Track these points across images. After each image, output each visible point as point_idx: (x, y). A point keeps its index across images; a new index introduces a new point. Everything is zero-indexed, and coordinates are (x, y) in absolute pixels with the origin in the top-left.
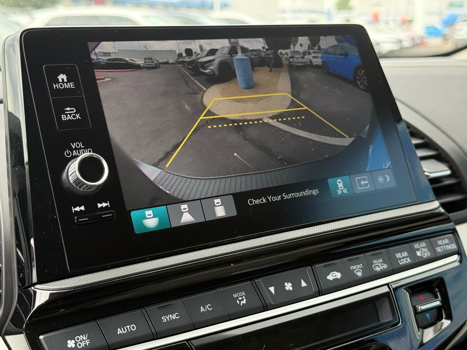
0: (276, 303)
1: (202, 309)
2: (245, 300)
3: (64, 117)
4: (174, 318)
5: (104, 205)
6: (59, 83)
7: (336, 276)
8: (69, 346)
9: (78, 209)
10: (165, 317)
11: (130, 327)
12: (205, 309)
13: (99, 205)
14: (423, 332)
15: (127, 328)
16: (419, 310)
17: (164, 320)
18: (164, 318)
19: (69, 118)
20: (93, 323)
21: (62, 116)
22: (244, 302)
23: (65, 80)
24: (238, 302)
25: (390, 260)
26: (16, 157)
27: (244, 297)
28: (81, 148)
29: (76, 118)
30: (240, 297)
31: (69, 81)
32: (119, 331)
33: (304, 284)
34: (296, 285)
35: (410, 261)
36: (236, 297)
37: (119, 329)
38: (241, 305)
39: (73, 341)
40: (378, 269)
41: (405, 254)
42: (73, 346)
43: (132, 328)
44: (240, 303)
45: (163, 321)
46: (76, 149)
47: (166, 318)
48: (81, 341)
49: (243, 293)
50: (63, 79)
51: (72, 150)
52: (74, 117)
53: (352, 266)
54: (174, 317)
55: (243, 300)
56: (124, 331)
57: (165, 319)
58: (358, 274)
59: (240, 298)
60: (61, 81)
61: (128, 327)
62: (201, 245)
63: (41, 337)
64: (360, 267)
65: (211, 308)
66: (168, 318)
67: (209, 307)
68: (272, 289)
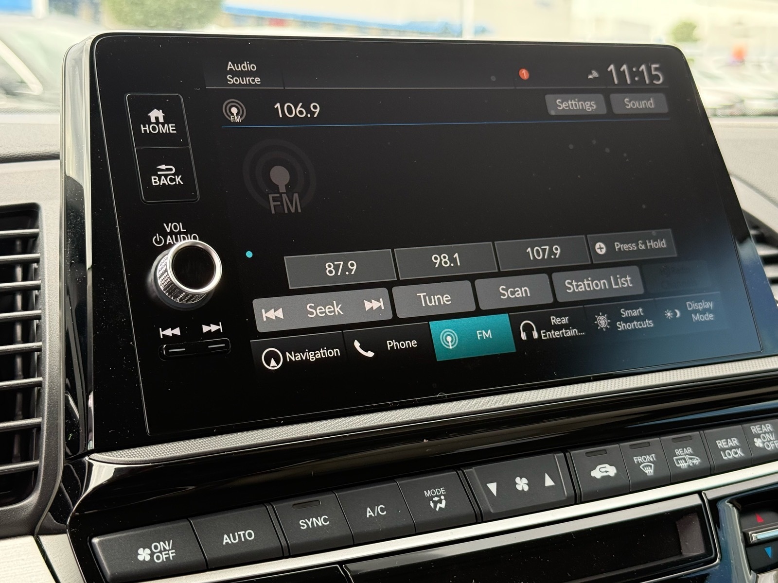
0: (498, 511)
1: (369, 513)
2: (444, 502)
3: (155, 181)
4: (320, 524)
5: (214, 328)
6: (150, 123)
7: (606, 472)
8: (140, 558)
9: (169, 332)
10: (304, 521)
11: (244, 535)
12: (374, 513)
13: (205, 329)
14: (757, 577)
15: (239, 536)
16: (752, 539)
17: (304, 526)
18: (302, 522)
19: (164, 182)
20: (184, 524)
21: (153, 177)
22: (443, 505)
23: (161, 120)
24: (432, 504)
25: (707, 450)
26: (73, 242)
27: (442, 497)
28: (180, 233)
29: (174, 183)
30: (437, 496)
31: (167, 121)
32: (226, 540)
33: (549, 482)
34: (536, 482)
35: (743, 455)
36: (428, 496)
37: (226, 536)
38: (437, 509)
39: (148, 551)
40: (683, 465)
41: (734, 442)
42: (148, 558)
43: (248, 535)
44: (435, 506)
45: (302, 528)
46: (171, 233)
47: (306, 523)
48: (161, 552)
49: (442, 490)
50: (157, 118)
51: (165, 234)
52: (172, 180)
53: (637, 456)
54: (320, 522)
55: (440, 501)
56: (235, 539)
57: (304, 524)
58: (646, 472)
59: (436, 499)
60: (153, 120)
61: (241, 533)
62: (374, 405)
63: (96, 540)
64: (652, 460)
65: (385, 512)
66: (310, 523)
67: (382, 510)
68: (493, 487)
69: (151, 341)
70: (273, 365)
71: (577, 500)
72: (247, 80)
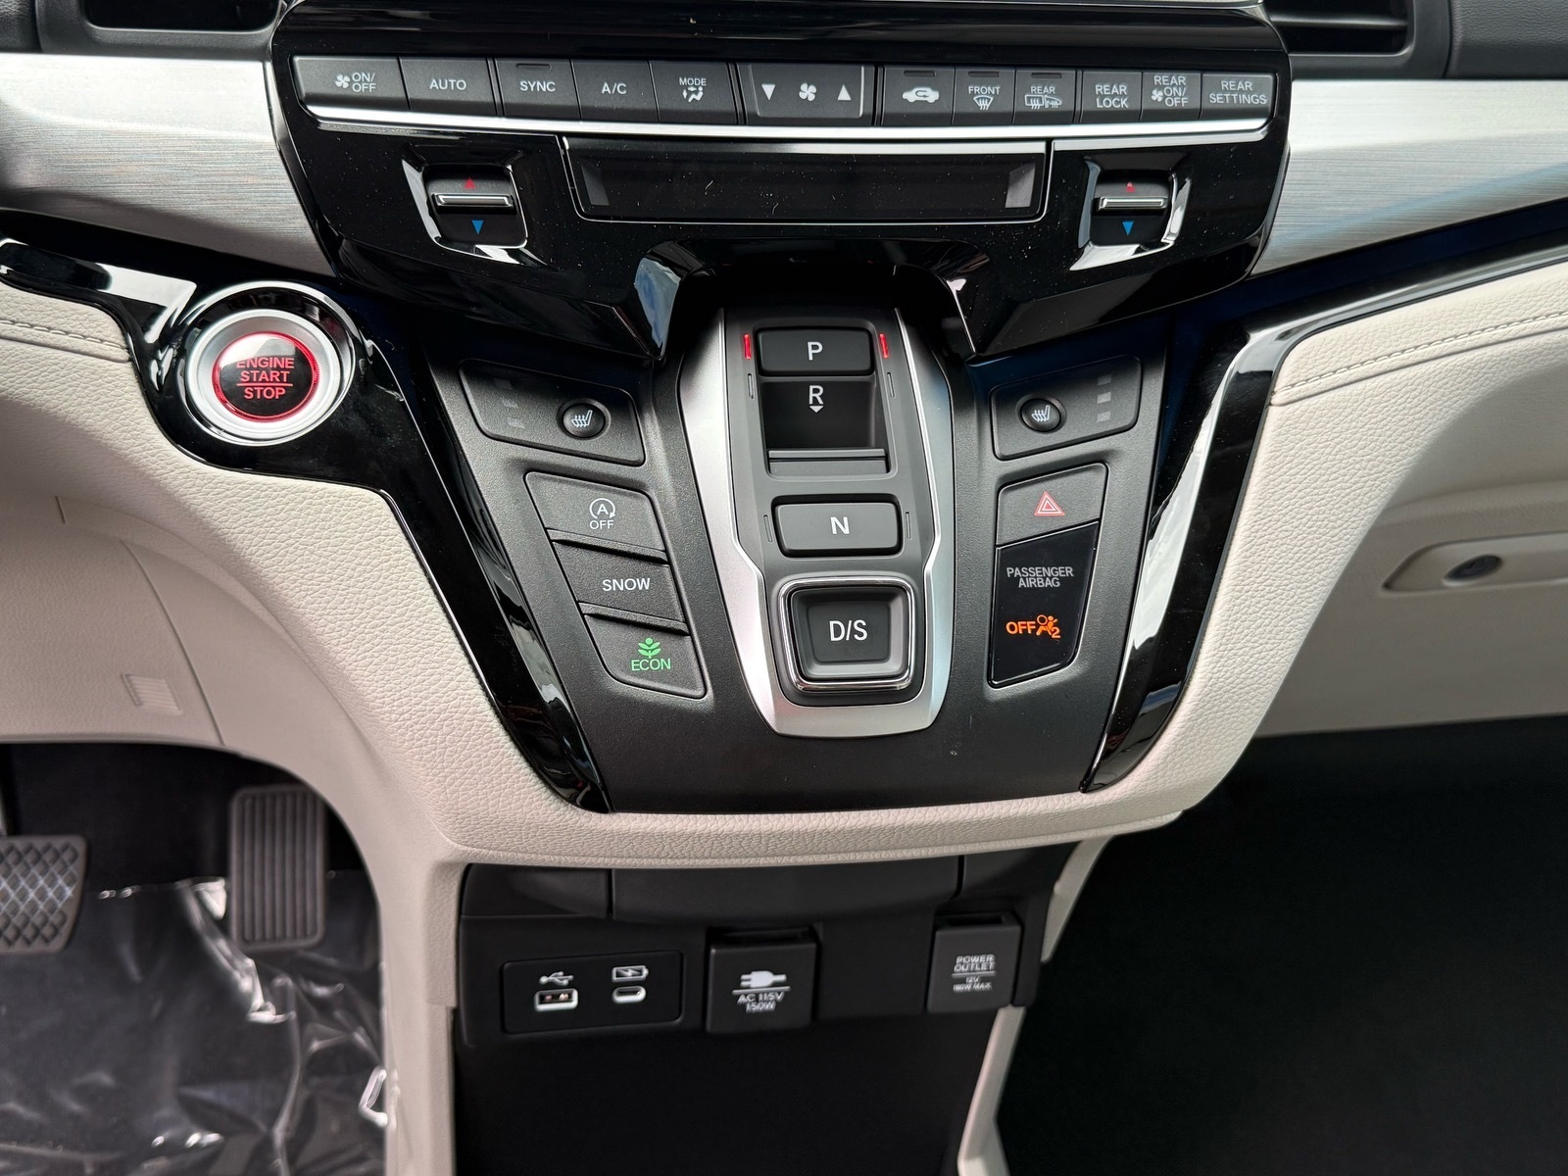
0: (767, 115)
1: (606, 88)
2: (701, 94)
4: (544, 90)
7: (925, 96)
8: (338, 84)
10: (526, 83)
11: (455, 83)
12: (611, 90)
14: (1087, 243)
15: (449, 83)
16: (1102, 204)
17: (524, 88)
20: (391, 61)
22: (698, 97)
24: (685, 94)
25: (1077, 93)
27: (700, 89)
30: (694, 86)
32: (433, 84)
33: (844, 95)
34: (827, 93)
35: (1128, 106)
37: (434, 81)
38: (690, 100)
39: (347, 79)
40: (1035, 105)
41: (1121, 90)
42: (346, 85)
43: (459, 84)
44: (688, 97)
45: (522, 88)
47: (528, 85)
48: (360, 82)
49: (702, 81)
53: (974, 86)
54: (545, 87)
55: (696, 92)
56: (443, 85)
57: (526, 86)
58: (980, 105)
59: (692, 89)
61: (452, 81)
63: (297, 60)
64: (993, 93)
65: (625, 92)
66: (532, 87)
67: (622, 88)
68: (769, 89)
71: (872, 120)
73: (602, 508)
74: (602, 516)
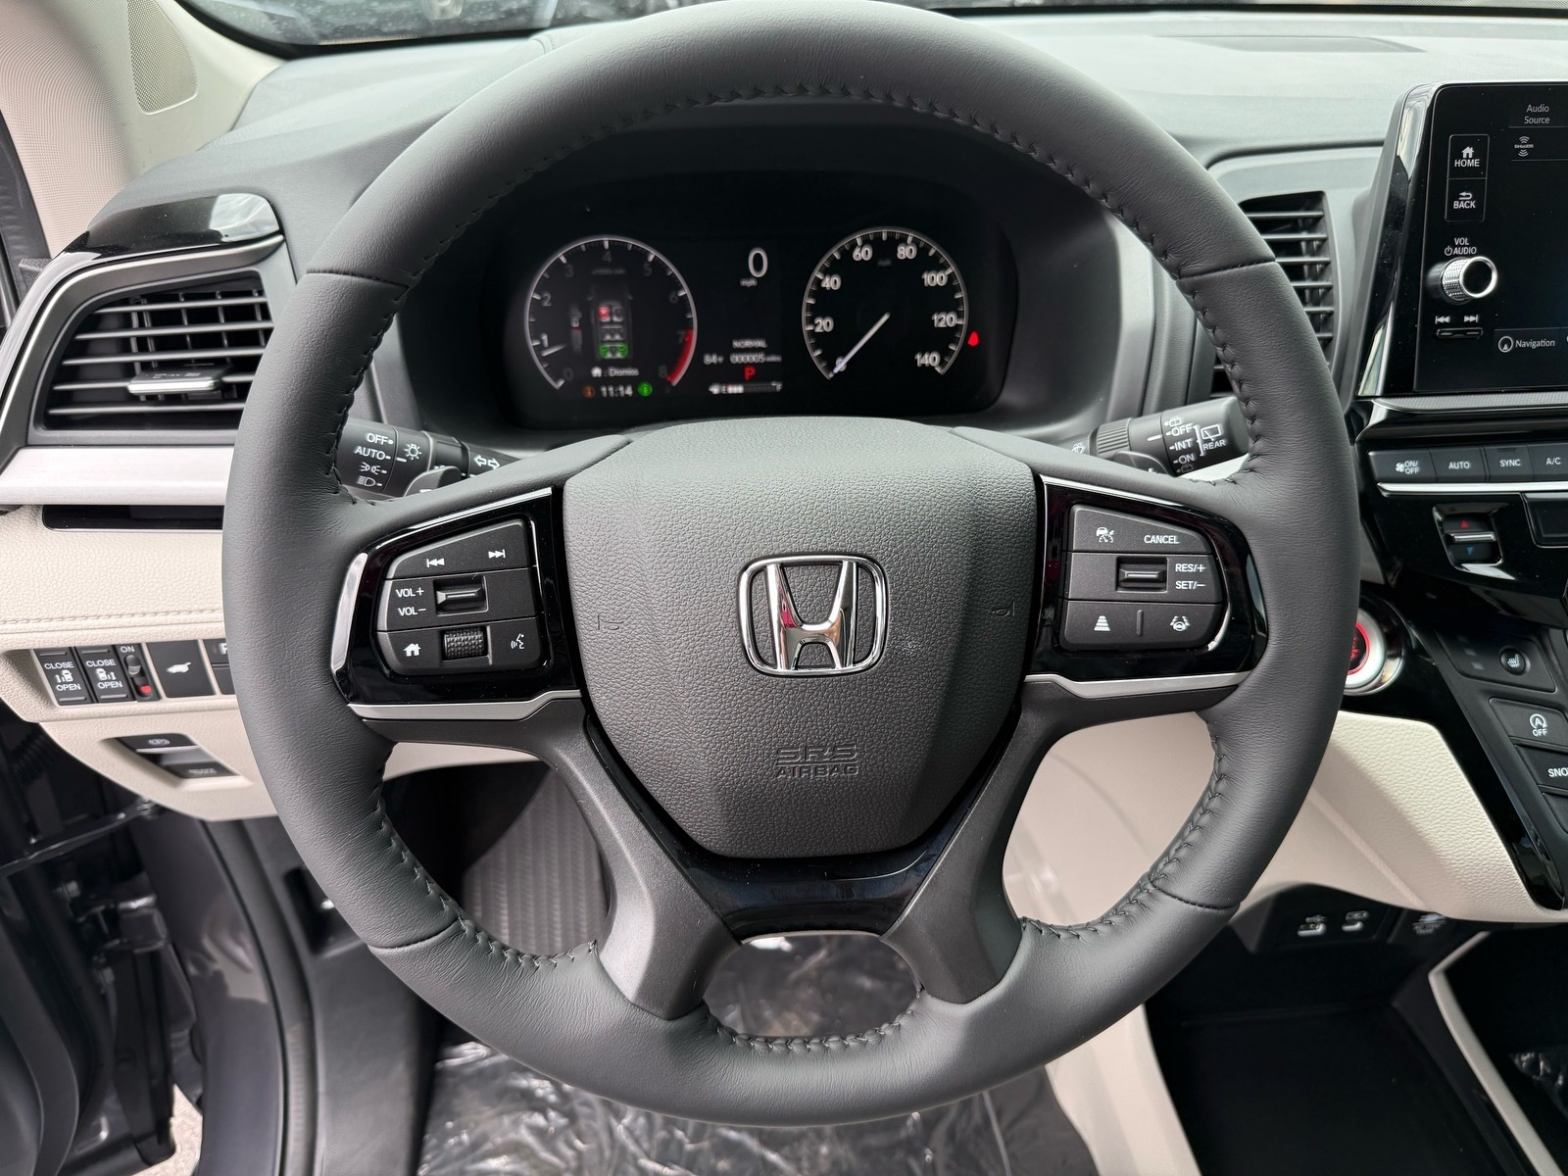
1: (1549, 462)
3: (1456, 205)
4: (1514, 465)
5: (1472, 319)
6: (1462, 158)
8: (1397, 469)
9: (1442, 320)
11: (1463, 464)
12: (1552, 462)
13: (1466, 319)
18: (1503, 461)
19: (1462, 206)
20: (1425, 452)
21: (1455, 202)
23: (1470, 156)
28: (1464, 246)
29: (1469, 207)
31: (1474, 157)
32: (1451, 466)
37: (1451, 463)
39: (1403, 465)
42: (1402, 470)
43: (1466, 465)
45: (1501, 464)
46: (1459, 245)
48: (1410, 467)
50: (1468, 154)
51: (1454, 247)
52: (1468, 204)
54: (1514, 463)
56: (1457, 466)
57: (1504, 463)
60: (1465, 156)
61: (1461, 463)
63: (1371, 454)
65: (1560, 463)
66: (1508, 463)
67: (1558, 461)
69: (1430, 326)
70: (1506, 349)
72: (1540, 120)
73: (1538, 722)
74: (1540, 727)
